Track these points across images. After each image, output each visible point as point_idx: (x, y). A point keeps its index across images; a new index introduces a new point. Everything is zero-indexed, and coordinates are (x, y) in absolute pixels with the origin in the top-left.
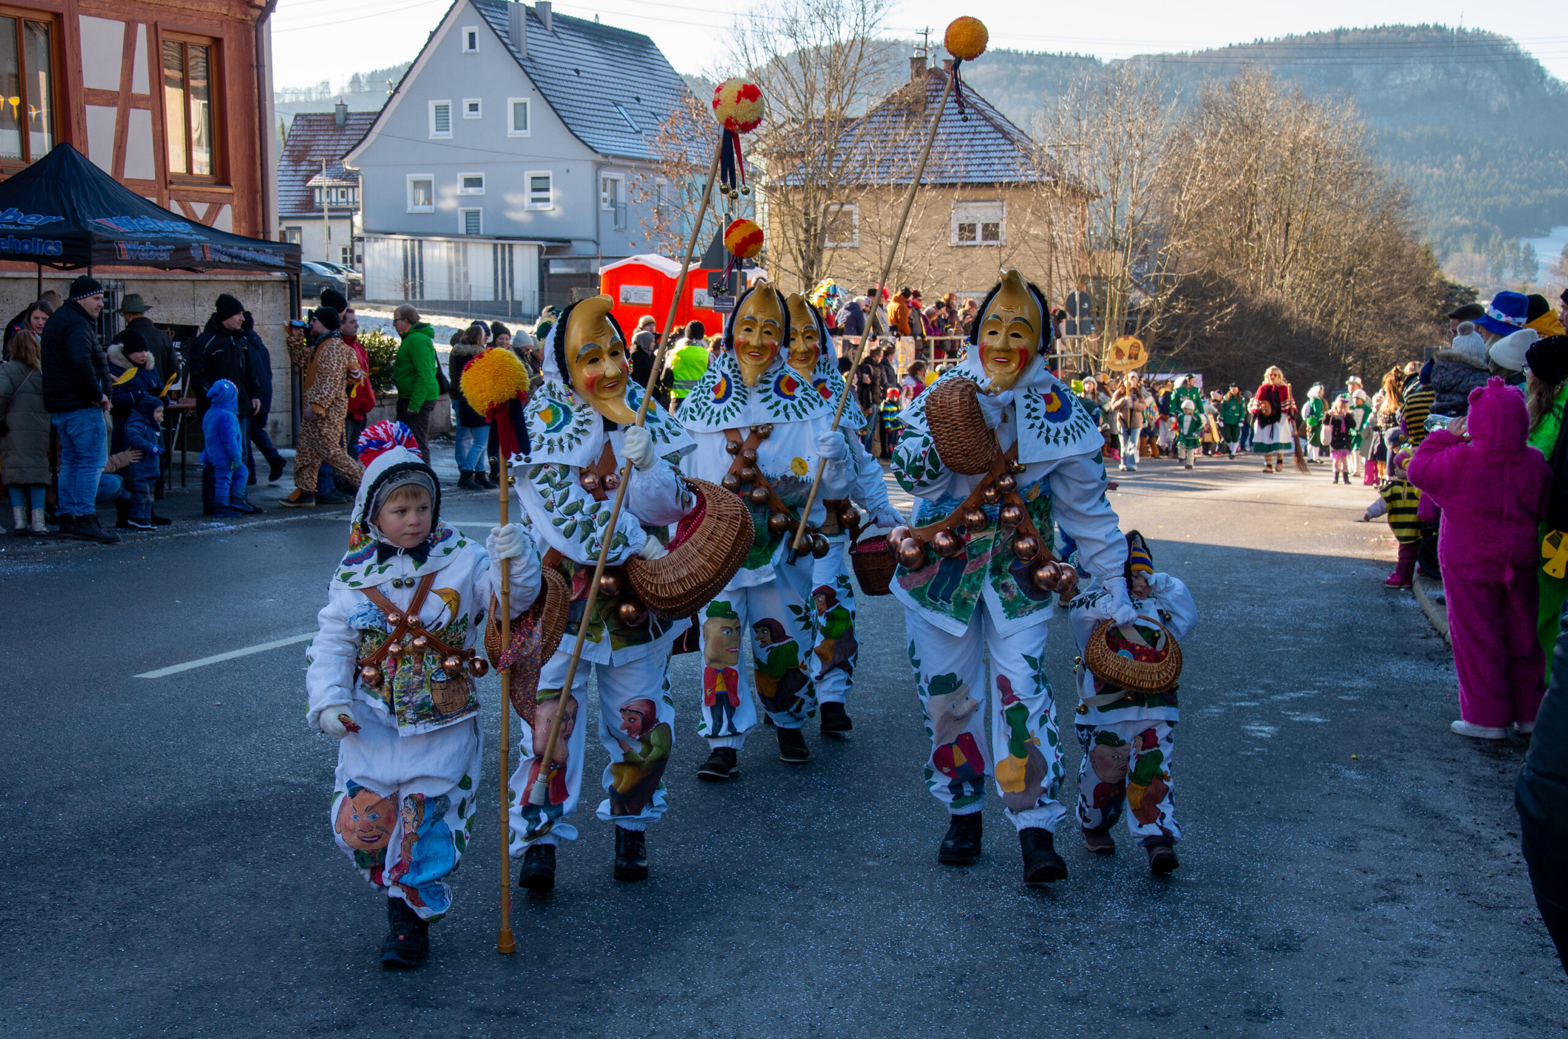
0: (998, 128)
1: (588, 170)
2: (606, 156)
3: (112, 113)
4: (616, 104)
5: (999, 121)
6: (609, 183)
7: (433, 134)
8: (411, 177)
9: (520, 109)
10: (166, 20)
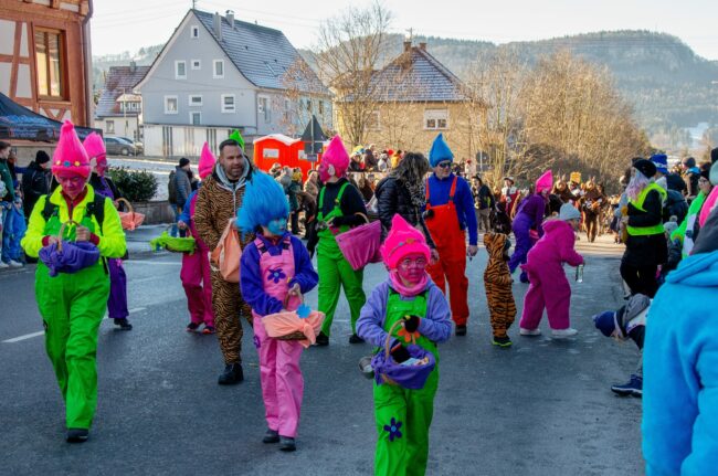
0: (445, 75)
1: (250, 94)
2: (260, 87)
3: (9, 66)
4: (266, 63)
5: (446, 72)
6: (262, 100)
8: (166, 97)
9: (219, 65)
10: (37, 21)
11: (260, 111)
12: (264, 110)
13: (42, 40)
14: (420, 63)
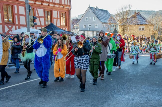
0: (144, 19)
2: (103, 22)
3: (56, 20)
4: (104, 17)
5: (144, 18)
6: (103, 25)
7: (86, 21)
8: (84, 25)
9: (95, 18)
10: (61, 11)
13: (62, 15)
14: (138, 16)
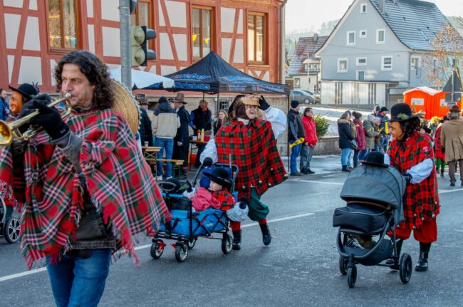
1: (406, 55)
2: (414, 50)
3: (230, 40)
4: (419, 30)
6: (415, 60)
7: (348, 43)
8: (339, 59)
9: (381, 33)
10: (249, 7)
11: (412, 69)
12: (416, 67)
13: (252, 21)
